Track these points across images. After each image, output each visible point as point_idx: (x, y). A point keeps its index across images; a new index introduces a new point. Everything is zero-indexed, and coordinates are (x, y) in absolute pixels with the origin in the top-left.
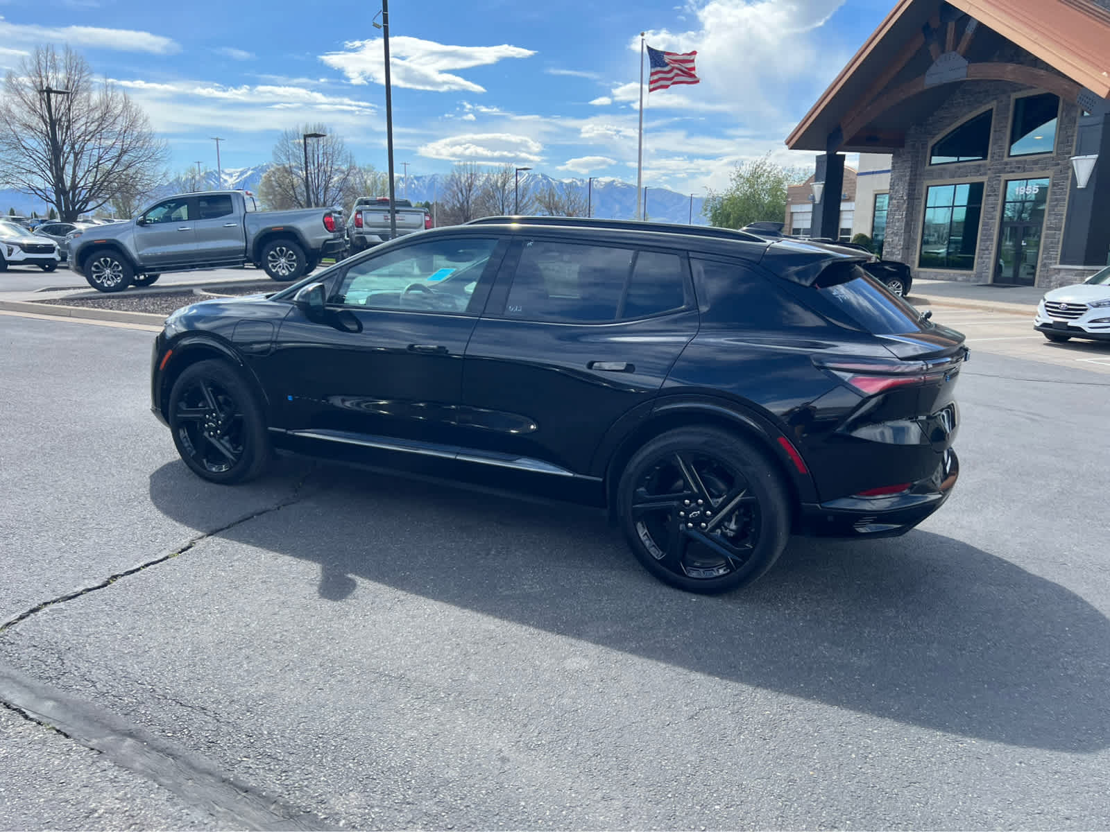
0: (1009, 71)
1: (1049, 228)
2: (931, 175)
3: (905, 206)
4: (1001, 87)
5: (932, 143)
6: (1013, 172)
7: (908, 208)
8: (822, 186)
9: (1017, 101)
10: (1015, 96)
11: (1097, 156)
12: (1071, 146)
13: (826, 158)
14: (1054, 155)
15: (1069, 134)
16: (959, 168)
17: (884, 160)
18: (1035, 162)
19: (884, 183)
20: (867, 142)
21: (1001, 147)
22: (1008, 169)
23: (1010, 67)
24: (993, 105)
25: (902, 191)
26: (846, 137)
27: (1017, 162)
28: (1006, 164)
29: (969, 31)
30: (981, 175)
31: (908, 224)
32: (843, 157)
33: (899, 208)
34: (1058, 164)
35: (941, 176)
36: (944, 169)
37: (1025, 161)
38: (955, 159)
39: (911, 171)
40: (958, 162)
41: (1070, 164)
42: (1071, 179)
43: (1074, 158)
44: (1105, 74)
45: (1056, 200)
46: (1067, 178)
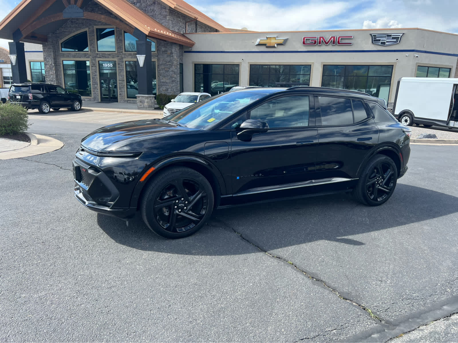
1: (119, 80)
2: (63, 56)
3: (54, 68)
4: (89, 22)
5: (61, 42)
6: (101, 58)
7: (55, 69)
8: (15, 57)
9: (97, 29)
10: (95, 27)
11: (145, 55)
12: (122, 50)
13: (15, 44)
14: (116, 52)
15: (121, 45)
16: (76, 54)
17: (39, 47)
18: (110, 55)
19: (41, 57)
20: (33, 38)
21: (94, 47)
22: (99, 56)
24: (86, 29)
25: (51, 62)
26: (24, 36)
27: (103, 54)
28: (97, 54)
30: (87, 58)
31: (57, 76)
32: (23, 44)
33: (51, 69)
34: (118, 56)
35: (68, 56)
36: (70, 54)
37: (105, 54)
39: (54, 53)
40: (75, 51)
41: (123, 56)
42: (124, 62)
43: (137, 55)
44: (146, 26)
45: (120, 70)
46: (123, 62)
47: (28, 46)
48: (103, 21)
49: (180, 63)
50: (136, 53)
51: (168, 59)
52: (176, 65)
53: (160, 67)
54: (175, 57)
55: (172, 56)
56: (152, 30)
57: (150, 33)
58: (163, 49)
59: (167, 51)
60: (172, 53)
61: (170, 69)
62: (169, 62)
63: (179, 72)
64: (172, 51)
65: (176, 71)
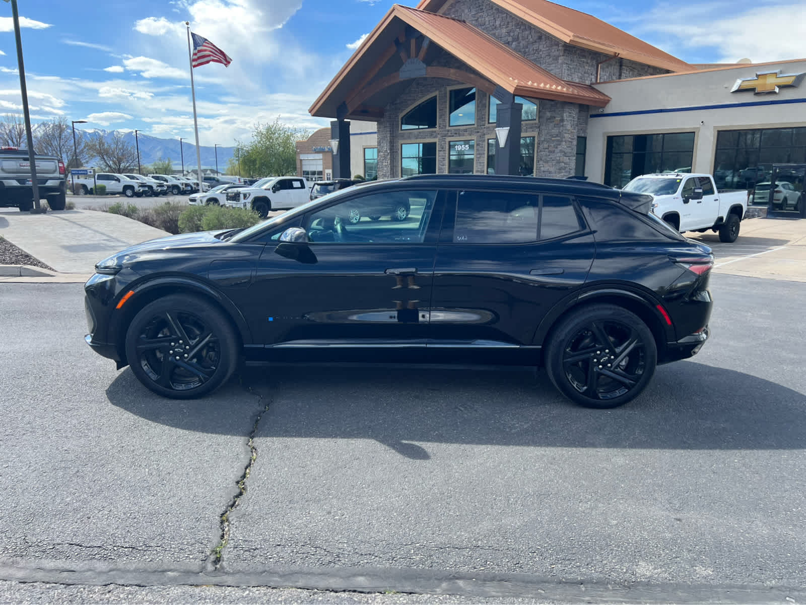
0: (451, 73)
1: (477, 171)
2: (403, 137)
3: (389, 157)
4: (440, 82)
5: (401, 115)
6: (453, 136)
7: (391, 158)
8: (337, 143)
9: (451, 91)
10: (449, 88)
11: (509, 128)
12: (485, 121)
13: (338, 124)
14: (476, 126)
15: (483, 113)
16: (420, 133)
17: (372, 126)
18: (466, 130)
19: (373, 140)
20: (363, 114)
21: (444, 120)
22: (449, 134)
23: (452, 71)
24: (436, 93)
25: (386, 147)
26: (350, 110)
27: (456, 130)
28: (448, 131)
29: (425, 45)
30: (434, 137)
31: (392, 169)
32: (349, 123)
33: (385, 158)
34: (478, 132)
35: (409, 138)
36: (411, 133)
37: (459, 130)
38: (417, 127)
39: (390, 134)
40: (419, 129)
41: (485, 132)
42: (486, 141)
43: (497, 129)
44: (511, 79)
45: (479, 154)
46: (484, 141)
47: (356, 126)
48: (453, 77)
49: (578, 137)
50: (495, 124)
51: (555, 131)
52: (570, 140)
53: (541, 146)
54: (569, 127)
55: (563, 126)
56: (523, 84)
57: (516, 89)
58: (548, 114)
59: (555, 118)
60: (562, 120)
61: (557, 148)
62: (557, 136)
63: (575, 153)
64: (562, 117)
65: (569, 150)
